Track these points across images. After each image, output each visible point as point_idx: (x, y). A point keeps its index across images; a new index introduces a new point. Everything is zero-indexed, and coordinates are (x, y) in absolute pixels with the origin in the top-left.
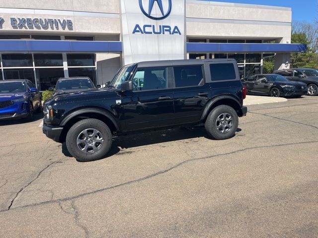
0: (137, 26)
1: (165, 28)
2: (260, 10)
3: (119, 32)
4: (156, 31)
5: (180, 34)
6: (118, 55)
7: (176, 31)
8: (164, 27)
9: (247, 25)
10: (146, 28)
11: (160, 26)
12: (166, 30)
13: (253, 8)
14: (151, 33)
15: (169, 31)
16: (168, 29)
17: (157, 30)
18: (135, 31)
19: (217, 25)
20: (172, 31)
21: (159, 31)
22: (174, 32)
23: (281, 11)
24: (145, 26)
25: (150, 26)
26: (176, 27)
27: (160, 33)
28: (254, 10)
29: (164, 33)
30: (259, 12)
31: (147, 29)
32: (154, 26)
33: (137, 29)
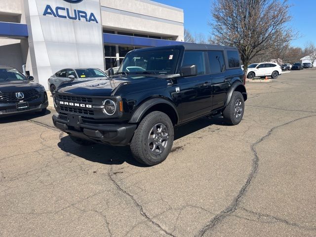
0: (48, 7)
1: (81, 14)
2: (161, 9)
3: (19, 12)
4: (71, 16)
5: (97, 22)
6: (18, 41)
7: (92, 18)
8: (79, 12)
9: (152, 21)
10: (59, 10)
11: (75, 11)
12: (82, 16)
13: (155, 5)
14: (65, 17)
15: (85, 17)
16: (84, 15)
17: (72, 14)
18: (46, 13)
19: (127, 18)
20: (88, 17)
21: (74, 16)
22: (90, 20)
23: (176, 12)
24: (57, 8)
25: (63, 9)
26: (92, 15)
27: (75, 18)
28: (156, 7)
29: (79, 19)
30: (160, 10)
31: (61, 12)
32: (68, 9)
33: (48, 11)
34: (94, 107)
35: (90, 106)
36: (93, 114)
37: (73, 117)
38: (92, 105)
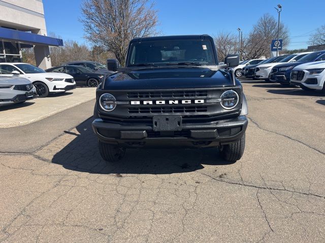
34: (207, 101)
35: (202, 101)
36: (205, 111)
37: (167, 119)
38: (205, 100)
